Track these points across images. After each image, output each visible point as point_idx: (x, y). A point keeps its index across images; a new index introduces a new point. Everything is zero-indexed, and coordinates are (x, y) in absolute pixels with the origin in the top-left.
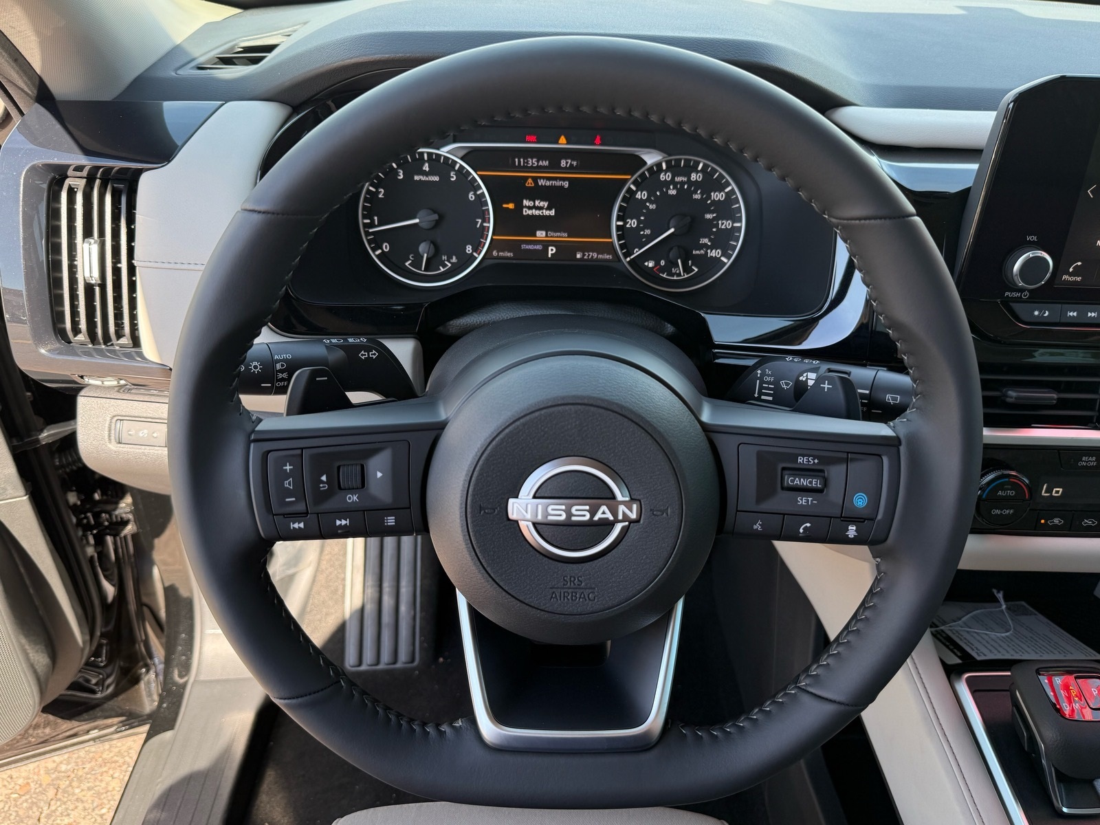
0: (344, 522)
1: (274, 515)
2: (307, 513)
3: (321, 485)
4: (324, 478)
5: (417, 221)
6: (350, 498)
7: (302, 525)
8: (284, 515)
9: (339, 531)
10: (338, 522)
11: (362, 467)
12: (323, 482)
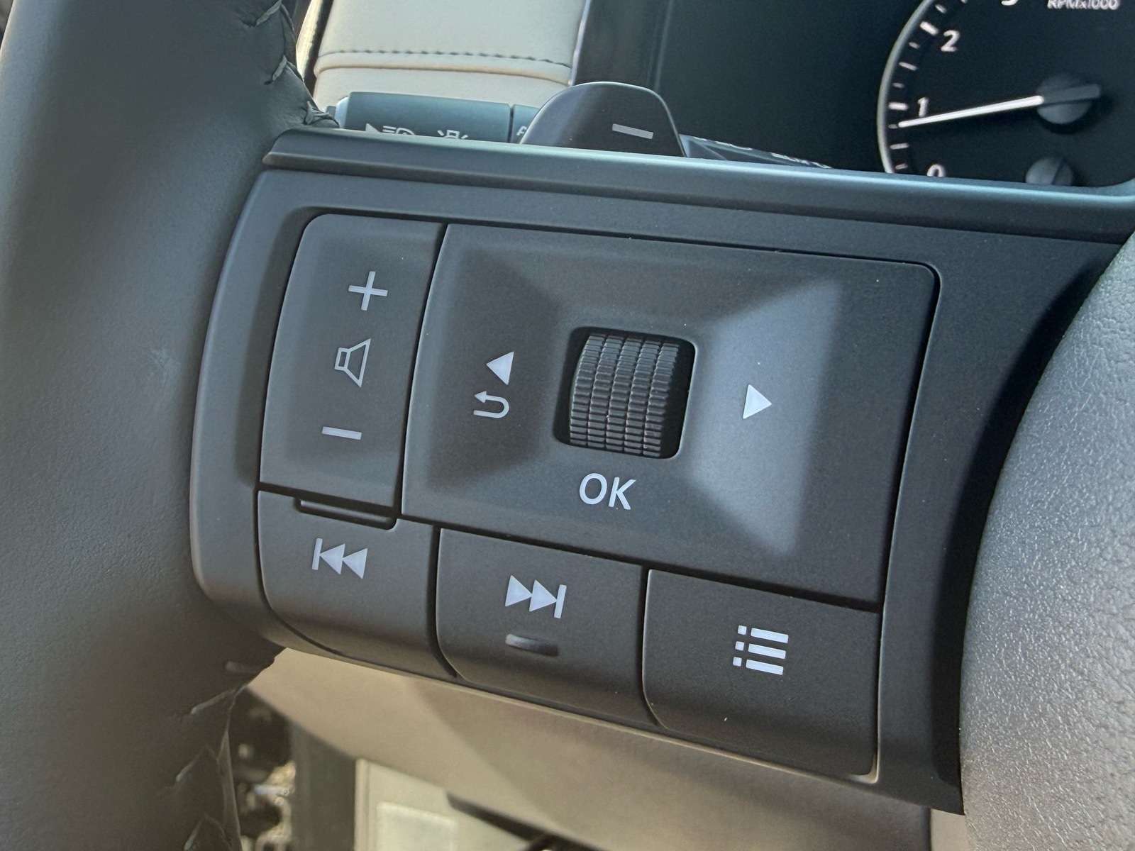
0: (541, 598)
1: (261, 486)
2: (393, 513)
3: (483, 397)
4: (502, 367)
5: (1036, 100)
6: (594, 489)
7: (358, 562)
8: (298, 495)
9: (512, 639)
10: (516, 592)
11: (686, 353)
12: (494, 384)
